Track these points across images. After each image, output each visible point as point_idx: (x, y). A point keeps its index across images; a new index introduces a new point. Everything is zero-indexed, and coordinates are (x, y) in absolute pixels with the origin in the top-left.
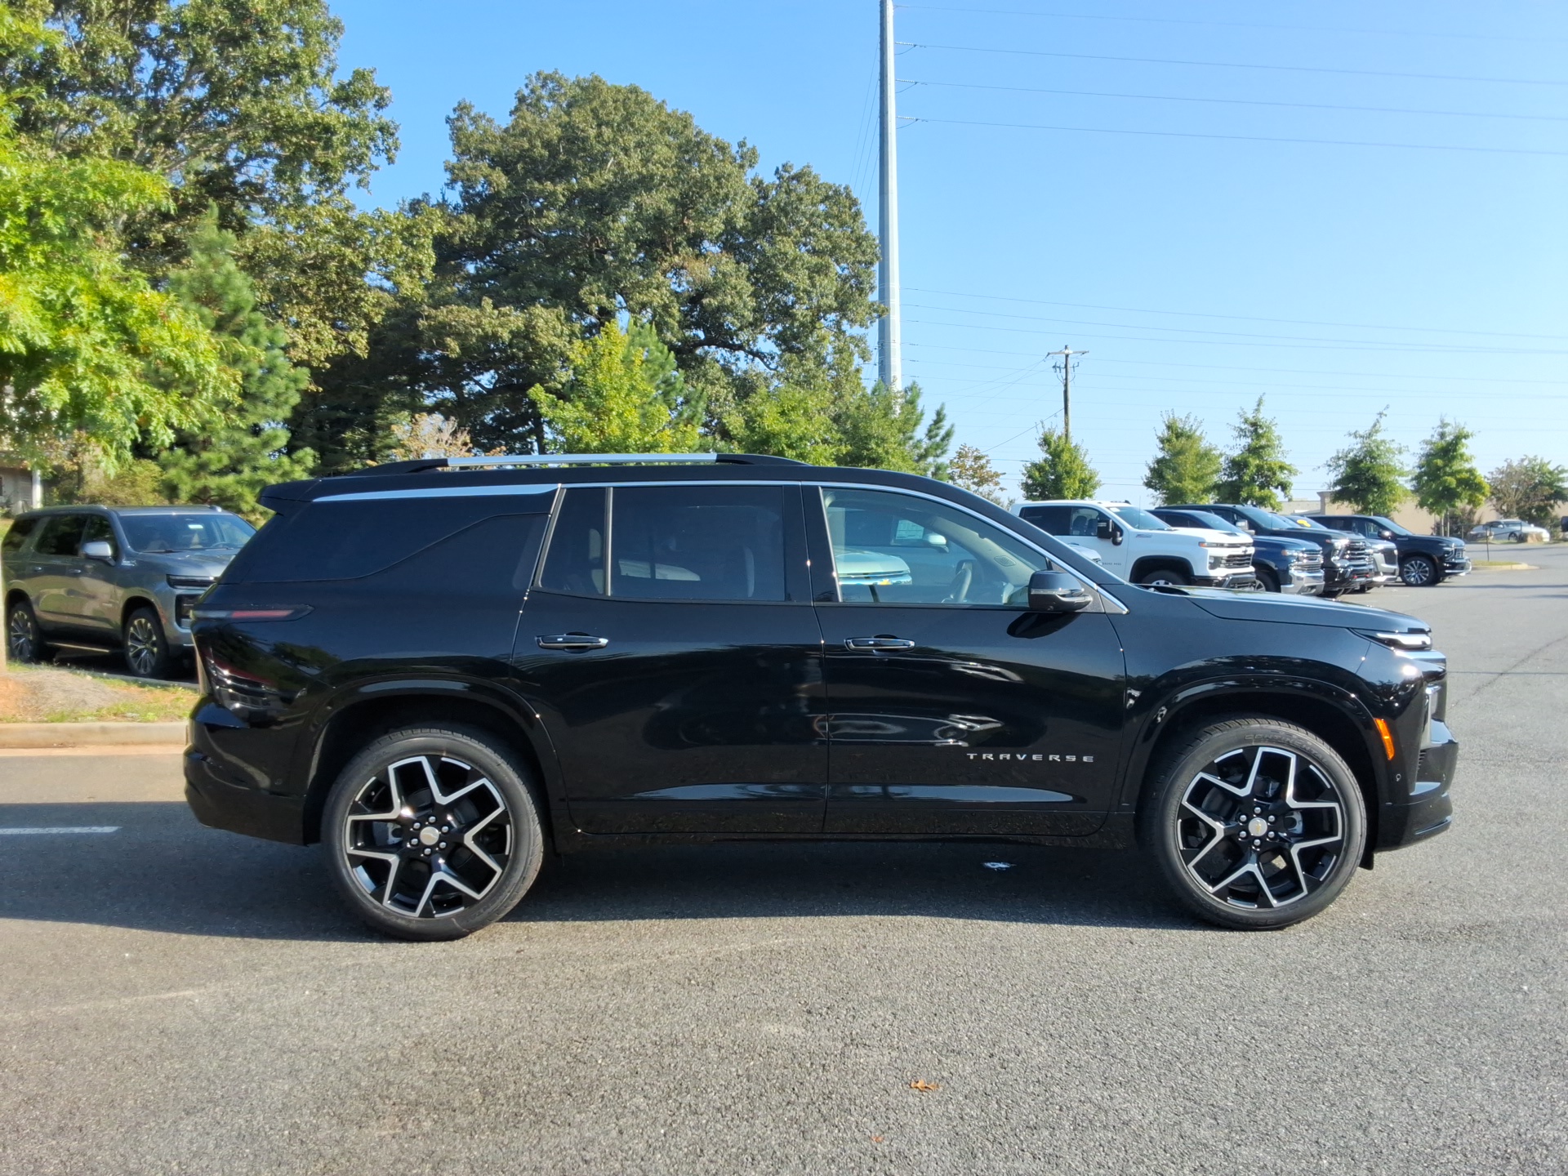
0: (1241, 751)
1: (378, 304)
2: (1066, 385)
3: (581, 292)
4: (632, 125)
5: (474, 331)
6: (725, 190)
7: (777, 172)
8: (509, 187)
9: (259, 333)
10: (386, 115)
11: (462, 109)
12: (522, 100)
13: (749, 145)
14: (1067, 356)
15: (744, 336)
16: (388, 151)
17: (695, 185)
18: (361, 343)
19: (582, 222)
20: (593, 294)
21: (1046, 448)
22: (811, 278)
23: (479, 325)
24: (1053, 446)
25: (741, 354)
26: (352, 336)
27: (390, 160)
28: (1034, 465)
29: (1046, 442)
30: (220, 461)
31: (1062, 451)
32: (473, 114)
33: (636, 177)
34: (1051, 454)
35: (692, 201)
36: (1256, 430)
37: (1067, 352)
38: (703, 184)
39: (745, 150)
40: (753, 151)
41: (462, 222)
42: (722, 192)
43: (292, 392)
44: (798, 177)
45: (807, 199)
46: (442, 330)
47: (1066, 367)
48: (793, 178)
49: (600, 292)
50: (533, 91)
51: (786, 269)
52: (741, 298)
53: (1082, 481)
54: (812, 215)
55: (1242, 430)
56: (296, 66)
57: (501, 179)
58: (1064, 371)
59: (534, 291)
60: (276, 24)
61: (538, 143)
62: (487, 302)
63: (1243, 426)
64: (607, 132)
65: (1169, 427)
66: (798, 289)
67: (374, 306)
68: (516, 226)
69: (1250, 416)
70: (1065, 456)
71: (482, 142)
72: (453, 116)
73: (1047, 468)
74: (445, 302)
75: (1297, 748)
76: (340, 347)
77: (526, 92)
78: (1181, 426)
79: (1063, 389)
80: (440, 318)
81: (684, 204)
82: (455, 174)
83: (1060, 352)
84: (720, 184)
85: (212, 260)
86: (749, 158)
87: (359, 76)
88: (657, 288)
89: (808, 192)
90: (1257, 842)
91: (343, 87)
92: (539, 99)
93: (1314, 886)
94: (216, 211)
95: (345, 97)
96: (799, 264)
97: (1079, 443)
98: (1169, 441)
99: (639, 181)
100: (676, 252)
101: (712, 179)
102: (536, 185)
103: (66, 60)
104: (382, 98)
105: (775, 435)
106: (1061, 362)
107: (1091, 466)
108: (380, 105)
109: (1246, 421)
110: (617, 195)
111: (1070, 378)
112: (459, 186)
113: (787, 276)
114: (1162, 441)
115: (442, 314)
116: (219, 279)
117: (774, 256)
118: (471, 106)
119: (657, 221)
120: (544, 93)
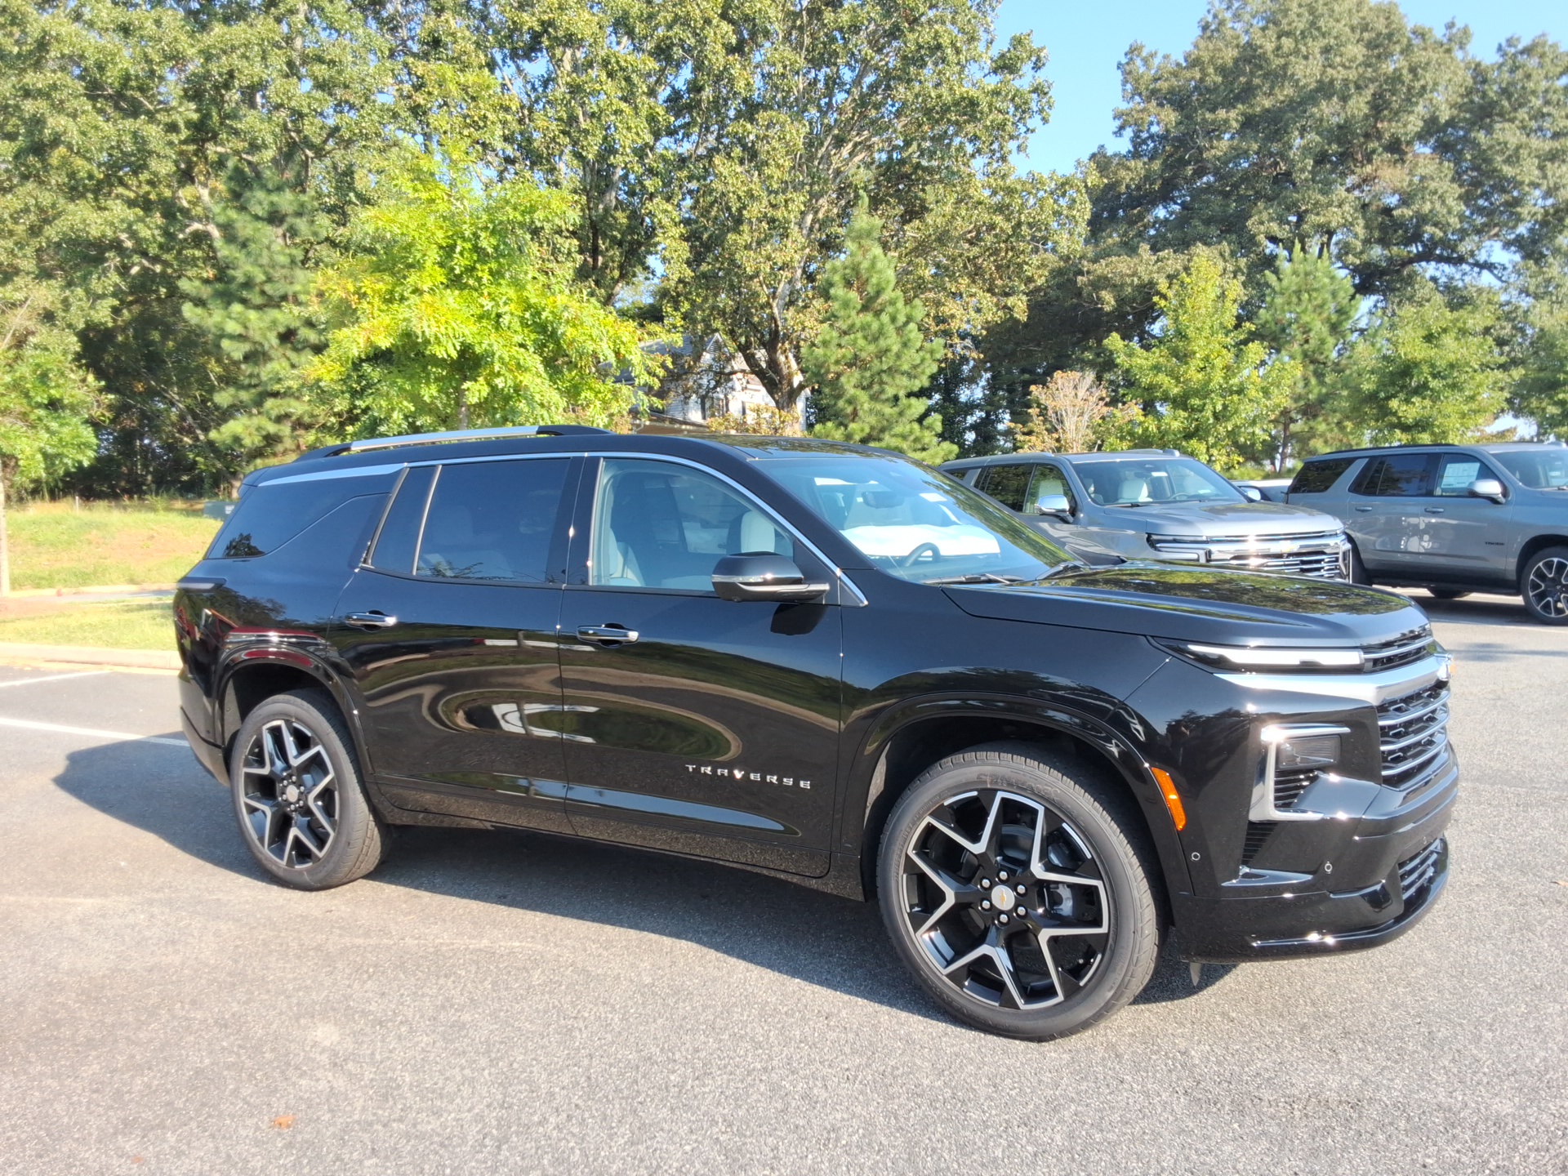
0: (975, 793)
1: (1043, 265)
3: (1249, 223)
4: (1319, 29)
5: (1128, 281)
6: (1422, 82)
7: (1500, 48)
8: (1179, 123)
9: (897, 310)
10: (1041, 76)
11: (1133, 51)
12: (1205, 28)
13: (1459, 24)
15: (1464, 248)
16: (1041, 111)
17: (1386, 82)
18: (1020, 307)
19: (1255, 147)
20: (1263, 223)
22: (1541, 168)
23: (1134, 274)
25: (1465, 267)
26: (1010, 301)
27: (1045, 121)
30: (862, 430)
32: (1144, 54)
33: (1313, 86)
35: (1385, 102)
38: (1396, 78)
39: (1454, 30)
40: (1466, 32)
41: (1128, 169)
42: (1418, 85)
43: (929, 361)
44: (1527, 51)
45: (1538, 74)
46: (1101, 283)
48: (1522, 52)
49: (1271, 220)
50: (1215, 16)
51: (1508, 161)
52: (1443, 202)
54: (1546, 91)
56: (939, 47)
57: (1170, 116)
59: (1201, 228)
60: (922, 10)
61: (1211, 70)
62: (1144, 249)
64: (1287, 43)
66: (1522, 183)
67: (1038, 268)
68: (1189, 163)
71: (1156, 80)
72: (1124, 61)
74: (1106, 254)
75: (1048, 800)
76: (1000, 313)
77: (1210, 19)
80: (1099, 272)
81: (1378, 106)
82: (1124, 120)
84: (1415, 75)
85: (860, 246)
86: (1459, 38)
87: (1017, 42)
88: (1340, 206)
89: (1541, 65)
90: (1004, 918)
91: (1003, 56)
92: (1222, 23)
93: (1072, 991)
94: (867, 200)
95: (1005, 65)
96: (1523, 152)
99: (1317, 90)
100: (1370, 161)
101: (1405, 72)
102: (1208, 116)
103: (742, 83)
104: (1039, 59)
105: (1416, 364)
108: (1037, 67)
110: (1293, 110)
112: (1129, 133)
113: (1508, 171)
115: (1101, 268)
116: (865, 265)
117: (1491, 147)
118: (1142, 47)
119: (1342, 132)
120: (1228, 15)
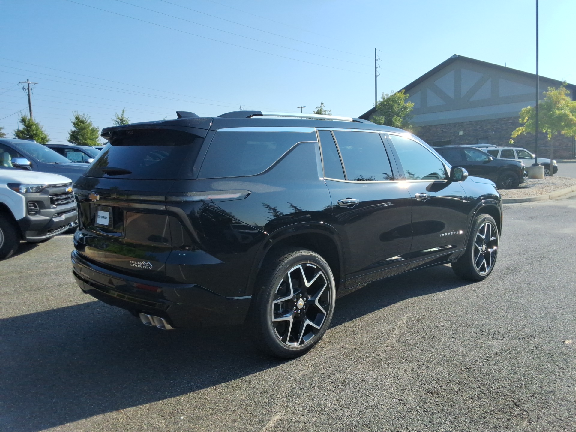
2: (29, 97)
14: (29, 84)
21: (23, 123)
24: (27, 123)
28: (19, 131)
29: (23, 121)
31: (32, 125)
34: (26, 126)
36: (122, 122)
37: (28, 82)
47: (28, 89)
53: (42, 138)
55: (117, 121)
58: (27, 91)
63: (118, 120)
65: (77, 118)
69: (120, 117)
70: (34, 127)
73: (26, 132)
78: (81, 118)
79: (28, 98)
83: (25, 82)
97: (39, 122)
98: (77, 124)
106: (26, 86)
107: (46, 133)
109: (118, 118)
111: (31, 94)
114: (74, 124)
